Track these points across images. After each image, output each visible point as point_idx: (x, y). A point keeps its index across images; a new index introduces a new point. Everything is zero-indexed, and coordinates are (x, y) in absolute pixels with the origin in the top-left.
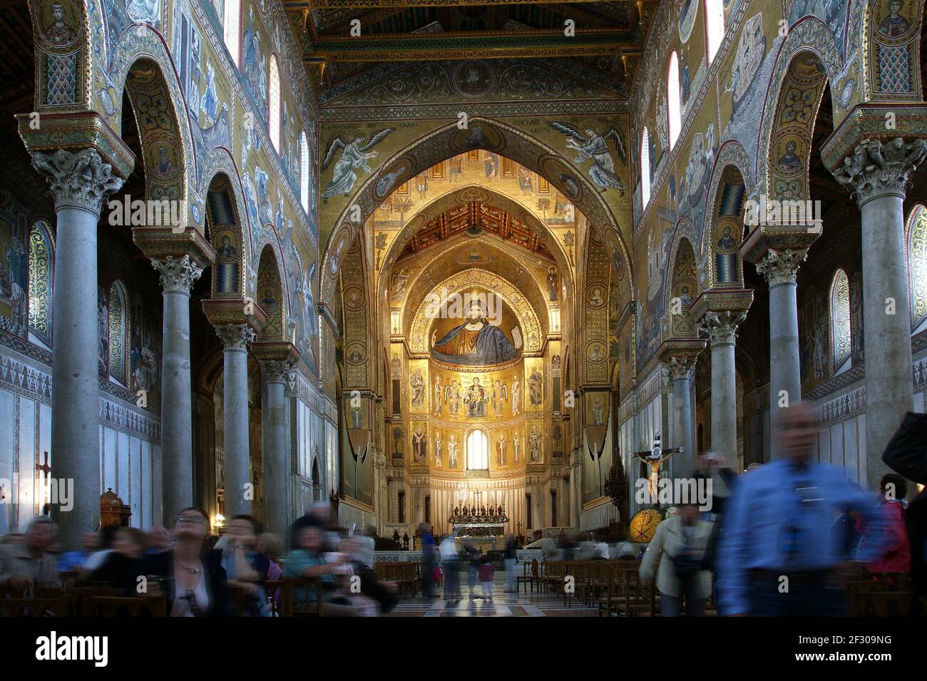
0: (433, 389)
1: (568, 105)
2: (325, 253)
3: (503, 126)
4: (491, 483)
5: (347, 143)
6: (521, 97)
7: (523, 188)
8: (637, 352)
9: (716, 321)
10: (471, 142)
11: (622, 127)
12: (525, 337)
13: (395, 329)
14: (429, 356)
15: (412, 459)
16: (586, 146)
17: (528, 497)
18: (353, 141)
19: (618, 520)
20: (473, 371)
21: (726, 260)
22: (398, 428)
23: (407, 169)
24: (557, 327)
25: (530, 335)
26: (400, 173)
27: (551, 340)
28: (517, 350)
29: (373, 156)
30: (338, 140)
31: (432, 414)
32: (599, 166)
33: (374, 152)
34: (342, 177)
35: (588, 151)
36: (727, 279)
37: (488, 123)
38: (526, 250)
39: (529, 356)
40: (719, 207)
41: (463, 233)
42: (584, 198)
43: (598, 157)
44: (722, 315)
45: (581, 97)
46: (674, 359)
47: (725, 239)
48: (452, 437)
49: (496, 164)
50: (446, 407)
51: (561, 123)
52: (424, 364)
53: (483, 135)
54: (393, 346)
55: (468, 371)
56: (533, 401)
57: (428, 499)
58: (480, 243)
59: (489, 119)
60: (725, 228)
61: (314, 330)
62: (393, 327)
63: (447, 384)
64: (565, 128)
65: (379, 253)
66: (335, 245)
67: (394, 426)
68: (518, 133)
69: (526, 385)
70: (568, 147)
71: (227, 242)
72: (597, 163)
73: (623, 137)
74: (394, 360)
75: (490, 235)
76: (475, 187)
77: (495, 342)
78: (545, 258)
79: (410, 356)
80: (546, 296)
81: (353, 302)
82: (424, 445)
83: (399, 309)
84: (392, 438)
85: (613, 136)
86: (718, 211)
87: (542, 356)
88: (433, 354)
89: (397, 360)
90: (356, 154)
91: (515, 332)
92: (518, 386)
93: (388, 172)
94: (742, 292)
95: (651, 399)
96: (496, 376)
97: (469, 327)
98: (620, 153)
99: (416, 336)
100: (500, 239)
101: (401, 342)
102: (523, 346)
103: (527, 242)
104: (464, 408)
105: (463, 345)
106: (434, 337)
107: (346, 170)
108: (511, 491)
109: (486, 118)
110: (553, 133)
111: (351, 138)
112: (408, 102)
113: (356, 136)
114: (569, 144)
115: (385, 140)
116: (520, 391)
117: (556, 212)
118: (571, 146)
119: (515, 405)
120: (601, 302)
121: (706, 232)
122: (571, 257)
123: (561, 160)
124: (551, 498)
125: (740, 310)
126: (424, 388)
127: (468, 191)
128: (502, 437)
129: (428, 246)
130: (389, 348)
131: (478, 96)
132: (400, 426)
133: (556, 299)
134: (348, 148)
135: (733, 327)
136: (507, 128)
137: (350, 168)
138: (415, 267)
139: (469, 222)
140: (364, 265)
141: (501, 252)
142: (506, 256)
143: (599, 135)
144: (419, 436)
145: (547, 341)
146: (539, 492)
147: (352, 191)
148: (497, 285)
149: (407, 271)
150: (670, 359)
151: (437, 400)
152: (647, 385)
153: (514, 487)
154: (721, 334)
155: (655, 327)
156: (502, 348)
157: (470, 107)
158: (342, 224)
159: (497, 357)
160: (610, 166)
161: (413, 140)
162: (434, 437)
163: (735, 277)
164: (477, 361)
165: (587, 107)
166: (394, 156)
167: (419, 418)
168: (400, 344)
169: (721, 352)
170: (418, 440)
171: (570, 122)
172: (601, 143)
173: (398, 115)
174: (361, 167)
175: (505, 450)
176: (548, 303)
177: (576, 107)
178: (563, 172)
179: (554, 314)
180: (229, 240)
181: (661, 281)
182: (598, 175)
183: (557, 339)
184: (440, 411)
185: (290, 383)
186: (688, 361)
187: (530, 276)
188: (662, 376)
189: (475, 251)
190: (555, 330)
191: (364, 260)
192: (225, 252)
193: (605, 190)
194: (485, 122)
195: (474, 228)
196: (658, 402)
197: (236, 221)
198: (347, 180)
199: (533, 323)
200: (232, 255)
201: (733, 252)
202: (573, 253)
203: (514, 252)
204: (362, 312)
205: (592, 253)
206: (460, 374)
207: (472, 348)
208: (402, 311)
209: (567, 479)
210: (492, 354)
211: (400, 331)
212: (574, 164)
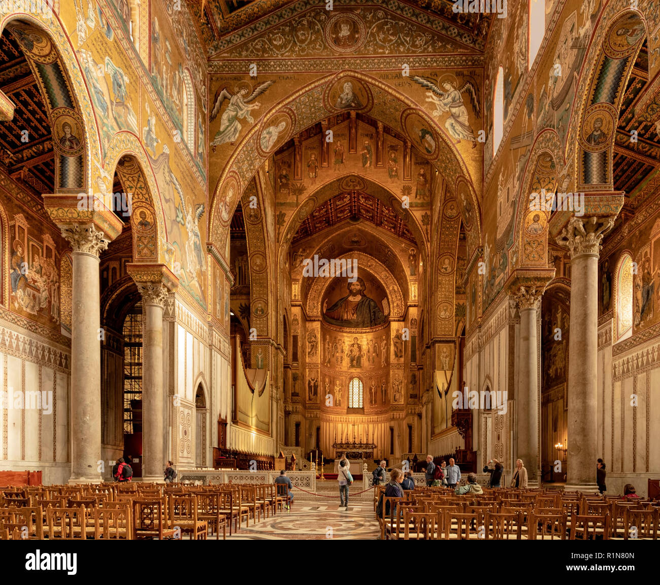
0: (324, 345)
1: (429, 59)
2: (214, 198)
3: (370, 80)
4: (365, 418)
5: (233, 94)
6: (387, 52)
7: (391, 176)
8: (484, 293)
9: (580, 228)
10: (343, 102)
11: (478, 81)
12: (391, 306)
13: (295, 295)
14: (321, 319)
15: (307, 398)
16: (444, 99)
17: (392, 429)
18: (238, 92)
19: (463, 448)
20: (353, 333)
21: (595, 158)
22: (296, 373)
23: (287, 124)
24: (415, 296)
25: (395, 304)
26: (282, 129)
27: (410, 306)
28: (386, 317)
29: (256, 107)
30: (225, 91)
31: (323, 364)
32: (454, 118)
33: (257, 103)
34: (228, 126)
35: (445, 105)
36: (595, 180)
37: (357, 78)
38: (393, 235)
39: (394, 321)
40: (592, 92)
41: (346, 221)
42: (441, 153)
43: (454, 110)
44: (587, 222)
45: (441, 52)
46: (523, 289)
47: (595, 133)
48: (338, 382)
49: (371, 156)
50: (333, 360)
51: (423, 77)
52: (317, 325)
53: (353, 93)
54: (293, 309)
55: (350, 332)
56: (396, 355)
57: (318, 429)
58: (359, 230)
59: (357, 72)
60: (597, 120)
61: (201, 266)
62: (293, 294)
63: (335, 342)
64: (425, 82)
65: (279, 229)
66: (224, 192)
67: (294, 371)
68: (383, 86)
69: (392, 343)
70: (427, 100)
71: (68, 130)
72: (453, 116)
73: (478, 90)
74: (294, 320)
75: (366, 222)
76: (354, 176)
77: (370, 311)
78: (408, 242)
79: (306, 318)
80: (407, 272)
81: (258, 266)
82: (316, 387)
83: (298, 280)
84: (291, 380)
85: (469, 91)
86: (591, 97)
87: (403, 321)
88: (324, 318)
89: (297, 320)
90: (241, 105)
91: (384, 302)
92: (386, 344)
93: (269, 125)
94: (611, 194)
95: (497, 332)
96: (370, 336)
97: (351, 298)
98: (474, 107)
99: (311, 303)
100: (374, 226)
101: (299, 306)
102: (389, 314)
103: (394, 228)
104: (346, 362)
105: (347, 312)
106: (325, 305)
107: (231, 120)
108: (380, 425)
109: (355, 72)
110: (416, 86)
111: (236, 89)
112: (287, 56)
113: (241, 88)
114: (428, 97)
115: (267, 93)
116: (388, 348)
117: (416, 197)
118: (430, 100)
119: (383, 359)
120: (449, 269)
121: (574, 128)
122: (427, 234)
123: (420, 113)
124: (408, 430)
125: (607, 216)
126: (317, 344)
127: (348, 179)
128: (373, 383)
129: (320, 230)
130: (290, 310)
131: (348, 50)
132: (297, 372)
133: (415, 275)
134: (234, 99)
135: (598, 237)
136: (373, 82)
137: (236, 118)
138: (310, 247)
139: (351, 211)
140: (266, 235)
141: (374, 236)
142: (378, 240)
143: (455, 89)
144: (313, 380)
145: (407, 307)
146: (399, 426)
147: (237, 140)
148: (372, 265)
149: (304, 250)
150: (519, 289)
151: (327, 354)
152: (493, 321)
153: (381, 422)
154: (584, 244)
155: (503, 262)
156: (374, 315)
157: (341, 62)
158: (229, 172)
159: (371, 322)
160: (464, 119)
161: (291, 93)
162: (324, 382)
163: (604, 179)
164: (357, 325)
165: (446, 61)
166: (274, 108)
167: (313, 366)
168: (298, 308)
169: (584, 265)
170: (312, 384)
171: (430, 76)
172: (457, 97)
173: (278, 68)
174: (245, 118)
175: (376, 393)
176: (409, 278)
177: (436, 62)
178: (424, 127)
179: (413, 286)
180: (71, 129)
181: (512, 214)
182: (453, 128)
183: (415, 306)
184: (329, 362)
185: (169, 308)
186: (536, 291)
187: (396, 256)
188: (510, 307)
189: (355, 236)
190: (413, 299)
191: (265, 231)
192: (68, 143)
193: (459, 142)
194: (354, 77)
195: (355, 217)
196: (504, 334)
197: (74, 105)
198: (233, 129)
199: (397, 295)
200: (75, 146)
201: (603, 150)
202: (429, 231)
203: (384, 235)
204: (264, 274)
205: (444, 227)
206: (345, 334)
207: (353, 314)
208: (301, 282)
209: (420, 416)
210: (367, 320)
211: (299, 297)
212: (432, 117)
